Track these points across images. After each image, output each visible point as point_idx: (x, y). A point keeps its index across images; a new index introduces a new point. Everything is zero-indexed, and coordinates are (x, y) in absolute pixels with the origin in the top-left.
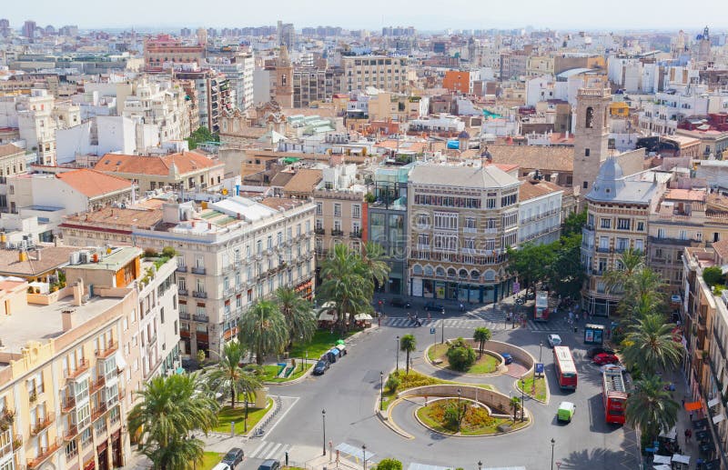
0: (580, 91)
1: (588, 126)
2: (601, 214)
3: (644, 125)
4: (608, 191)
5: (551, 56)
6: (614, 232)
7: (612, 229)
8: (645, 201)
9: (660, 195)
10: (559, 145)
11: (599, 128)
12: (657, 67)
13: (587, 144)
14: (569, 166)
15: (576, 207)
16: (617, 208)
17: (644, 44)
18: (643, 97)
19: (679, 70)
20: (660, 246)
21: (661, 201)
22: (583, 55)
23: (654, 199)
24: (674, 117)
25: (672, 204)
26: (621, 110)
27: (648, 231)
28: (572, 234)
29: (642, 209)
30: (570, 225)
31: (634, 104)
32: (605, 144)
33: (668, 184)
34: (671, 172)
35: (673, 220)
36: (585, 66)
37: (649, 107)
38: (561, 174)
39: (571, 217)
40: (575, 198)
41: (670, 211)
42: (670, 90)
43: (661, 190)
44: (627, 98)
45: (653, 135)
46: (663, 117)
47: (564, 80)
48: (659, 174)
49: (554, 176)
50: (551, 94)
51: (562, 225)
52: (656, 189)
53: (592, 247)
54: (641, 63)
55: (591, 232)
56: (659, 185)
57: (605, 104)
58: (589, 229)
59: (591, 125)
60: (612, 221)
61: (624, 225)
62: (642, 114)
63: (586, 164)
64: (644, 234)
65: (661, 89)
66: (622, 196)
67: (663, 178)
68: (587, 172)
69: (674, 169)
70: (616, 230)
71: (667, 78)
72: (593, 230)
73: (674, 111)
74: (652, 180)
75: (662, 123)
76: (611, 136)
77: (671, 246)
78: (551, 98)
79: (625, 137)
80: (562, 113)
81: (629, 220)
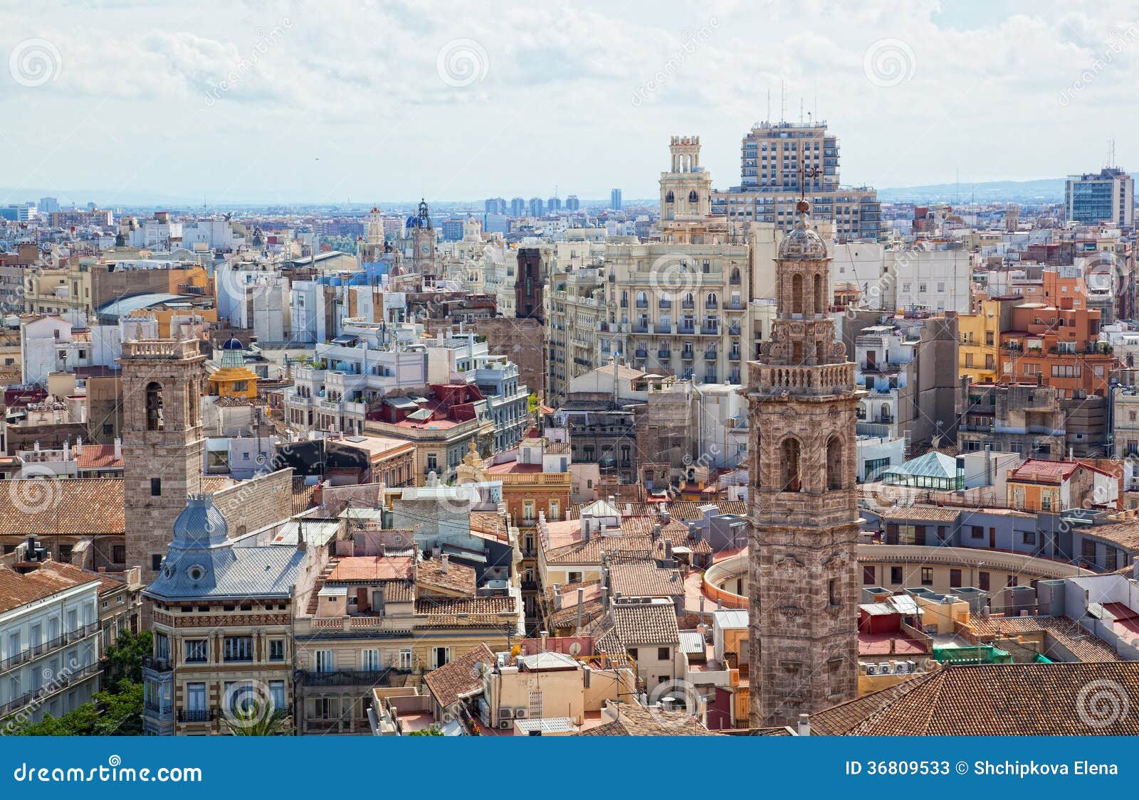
0: (127, 346)
1: (152, 424)
2: (186, 630)
3: (297, 416)
4: (196, 574)
5: (83, 268)
6: (218, 669)
7: (211, 663)
8: (282, 589)
9: (315, 573)
10: (99, 474)
11: (179, 428)
12: (320, 289)
13: (155, 466)
14: (117, 520)
15: (134, 619)
16: (221, 612)
17: (308, 239)
18: (293, 353)
19: (364, 292)
20: (323, 691)
21: (318, 588)
22: (159, 264)
23: (303, 582)
24: (357, 396)
25: (342, 592)
26: (240, 385)
27: (294, 661)
28: (125, 682)
29: (276, 611)
30: (121, 662)
31: (274, 371)
32: (194, 464)
33: (333, 548)
34: (336, 520)
35: (347, 627)
36: (163, 289)
37: (304, 376)
38: (98, 542)
39: (122, 643)
40: (132, 595)
41: (341, 609)
42: (345, 336)
43: (317, 562)
44: (259, 359)
45: (312, 436)
46: (334, 397)
47: (111, 321)
48: (310, 525)
49: (80, 547)
50: (82, 354)
51: (102, 664)
52: (305, 562)
53: (168, 710)
54: (285, 280)
55: (166, 676)
56: (311, 552)
57: (187, 374)
58: (158, 667)
59: (161, 423)
60: (211, 646)
61: (239, 651)
62: (289, 393)
63: (155, 513)
64: (286, 667)
65: (331, 336)
66: (229, 583)
67: (319, 534)
68: (157, 532)
69: (343, 515)
70: (221, 663)
71: (342, 310)
72: (169, 669)
73: (356, 382)
74: (296, 542)
75: (334, 410)
76: (213, 445)
77: (347, 689)
78: (83, 362)
79: (249, 444)
80: (103, 397)
81: (249, 636)
